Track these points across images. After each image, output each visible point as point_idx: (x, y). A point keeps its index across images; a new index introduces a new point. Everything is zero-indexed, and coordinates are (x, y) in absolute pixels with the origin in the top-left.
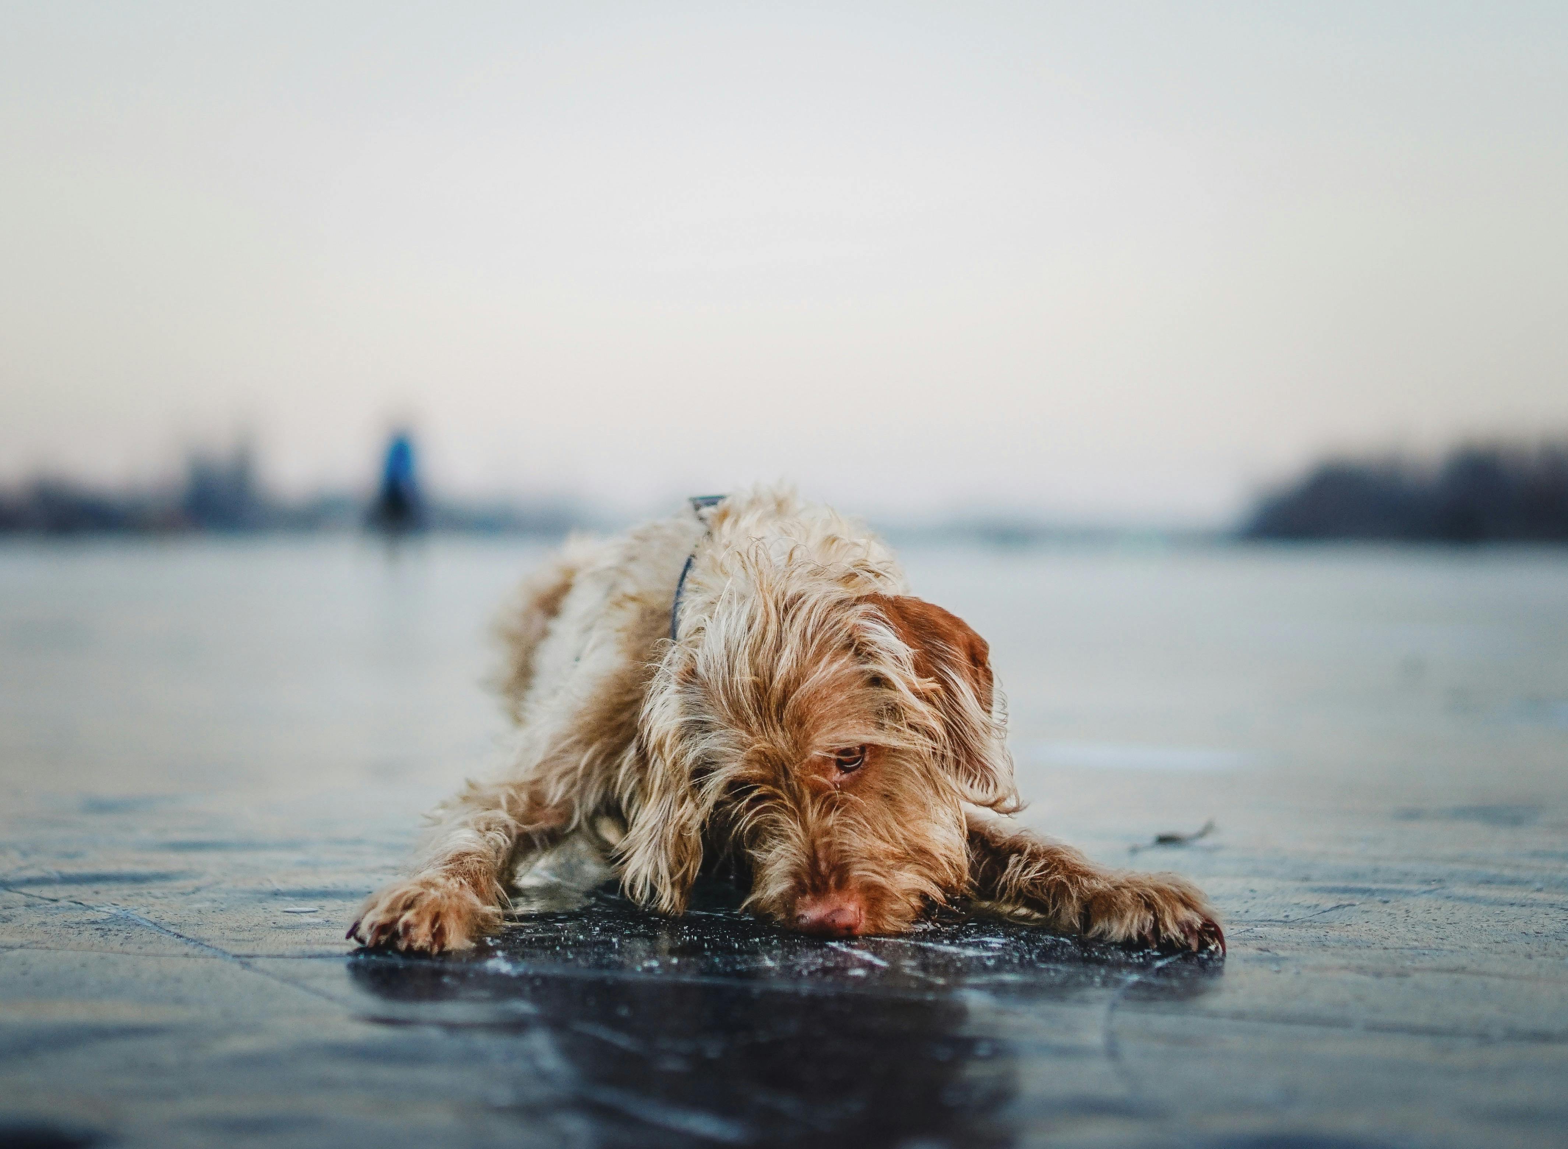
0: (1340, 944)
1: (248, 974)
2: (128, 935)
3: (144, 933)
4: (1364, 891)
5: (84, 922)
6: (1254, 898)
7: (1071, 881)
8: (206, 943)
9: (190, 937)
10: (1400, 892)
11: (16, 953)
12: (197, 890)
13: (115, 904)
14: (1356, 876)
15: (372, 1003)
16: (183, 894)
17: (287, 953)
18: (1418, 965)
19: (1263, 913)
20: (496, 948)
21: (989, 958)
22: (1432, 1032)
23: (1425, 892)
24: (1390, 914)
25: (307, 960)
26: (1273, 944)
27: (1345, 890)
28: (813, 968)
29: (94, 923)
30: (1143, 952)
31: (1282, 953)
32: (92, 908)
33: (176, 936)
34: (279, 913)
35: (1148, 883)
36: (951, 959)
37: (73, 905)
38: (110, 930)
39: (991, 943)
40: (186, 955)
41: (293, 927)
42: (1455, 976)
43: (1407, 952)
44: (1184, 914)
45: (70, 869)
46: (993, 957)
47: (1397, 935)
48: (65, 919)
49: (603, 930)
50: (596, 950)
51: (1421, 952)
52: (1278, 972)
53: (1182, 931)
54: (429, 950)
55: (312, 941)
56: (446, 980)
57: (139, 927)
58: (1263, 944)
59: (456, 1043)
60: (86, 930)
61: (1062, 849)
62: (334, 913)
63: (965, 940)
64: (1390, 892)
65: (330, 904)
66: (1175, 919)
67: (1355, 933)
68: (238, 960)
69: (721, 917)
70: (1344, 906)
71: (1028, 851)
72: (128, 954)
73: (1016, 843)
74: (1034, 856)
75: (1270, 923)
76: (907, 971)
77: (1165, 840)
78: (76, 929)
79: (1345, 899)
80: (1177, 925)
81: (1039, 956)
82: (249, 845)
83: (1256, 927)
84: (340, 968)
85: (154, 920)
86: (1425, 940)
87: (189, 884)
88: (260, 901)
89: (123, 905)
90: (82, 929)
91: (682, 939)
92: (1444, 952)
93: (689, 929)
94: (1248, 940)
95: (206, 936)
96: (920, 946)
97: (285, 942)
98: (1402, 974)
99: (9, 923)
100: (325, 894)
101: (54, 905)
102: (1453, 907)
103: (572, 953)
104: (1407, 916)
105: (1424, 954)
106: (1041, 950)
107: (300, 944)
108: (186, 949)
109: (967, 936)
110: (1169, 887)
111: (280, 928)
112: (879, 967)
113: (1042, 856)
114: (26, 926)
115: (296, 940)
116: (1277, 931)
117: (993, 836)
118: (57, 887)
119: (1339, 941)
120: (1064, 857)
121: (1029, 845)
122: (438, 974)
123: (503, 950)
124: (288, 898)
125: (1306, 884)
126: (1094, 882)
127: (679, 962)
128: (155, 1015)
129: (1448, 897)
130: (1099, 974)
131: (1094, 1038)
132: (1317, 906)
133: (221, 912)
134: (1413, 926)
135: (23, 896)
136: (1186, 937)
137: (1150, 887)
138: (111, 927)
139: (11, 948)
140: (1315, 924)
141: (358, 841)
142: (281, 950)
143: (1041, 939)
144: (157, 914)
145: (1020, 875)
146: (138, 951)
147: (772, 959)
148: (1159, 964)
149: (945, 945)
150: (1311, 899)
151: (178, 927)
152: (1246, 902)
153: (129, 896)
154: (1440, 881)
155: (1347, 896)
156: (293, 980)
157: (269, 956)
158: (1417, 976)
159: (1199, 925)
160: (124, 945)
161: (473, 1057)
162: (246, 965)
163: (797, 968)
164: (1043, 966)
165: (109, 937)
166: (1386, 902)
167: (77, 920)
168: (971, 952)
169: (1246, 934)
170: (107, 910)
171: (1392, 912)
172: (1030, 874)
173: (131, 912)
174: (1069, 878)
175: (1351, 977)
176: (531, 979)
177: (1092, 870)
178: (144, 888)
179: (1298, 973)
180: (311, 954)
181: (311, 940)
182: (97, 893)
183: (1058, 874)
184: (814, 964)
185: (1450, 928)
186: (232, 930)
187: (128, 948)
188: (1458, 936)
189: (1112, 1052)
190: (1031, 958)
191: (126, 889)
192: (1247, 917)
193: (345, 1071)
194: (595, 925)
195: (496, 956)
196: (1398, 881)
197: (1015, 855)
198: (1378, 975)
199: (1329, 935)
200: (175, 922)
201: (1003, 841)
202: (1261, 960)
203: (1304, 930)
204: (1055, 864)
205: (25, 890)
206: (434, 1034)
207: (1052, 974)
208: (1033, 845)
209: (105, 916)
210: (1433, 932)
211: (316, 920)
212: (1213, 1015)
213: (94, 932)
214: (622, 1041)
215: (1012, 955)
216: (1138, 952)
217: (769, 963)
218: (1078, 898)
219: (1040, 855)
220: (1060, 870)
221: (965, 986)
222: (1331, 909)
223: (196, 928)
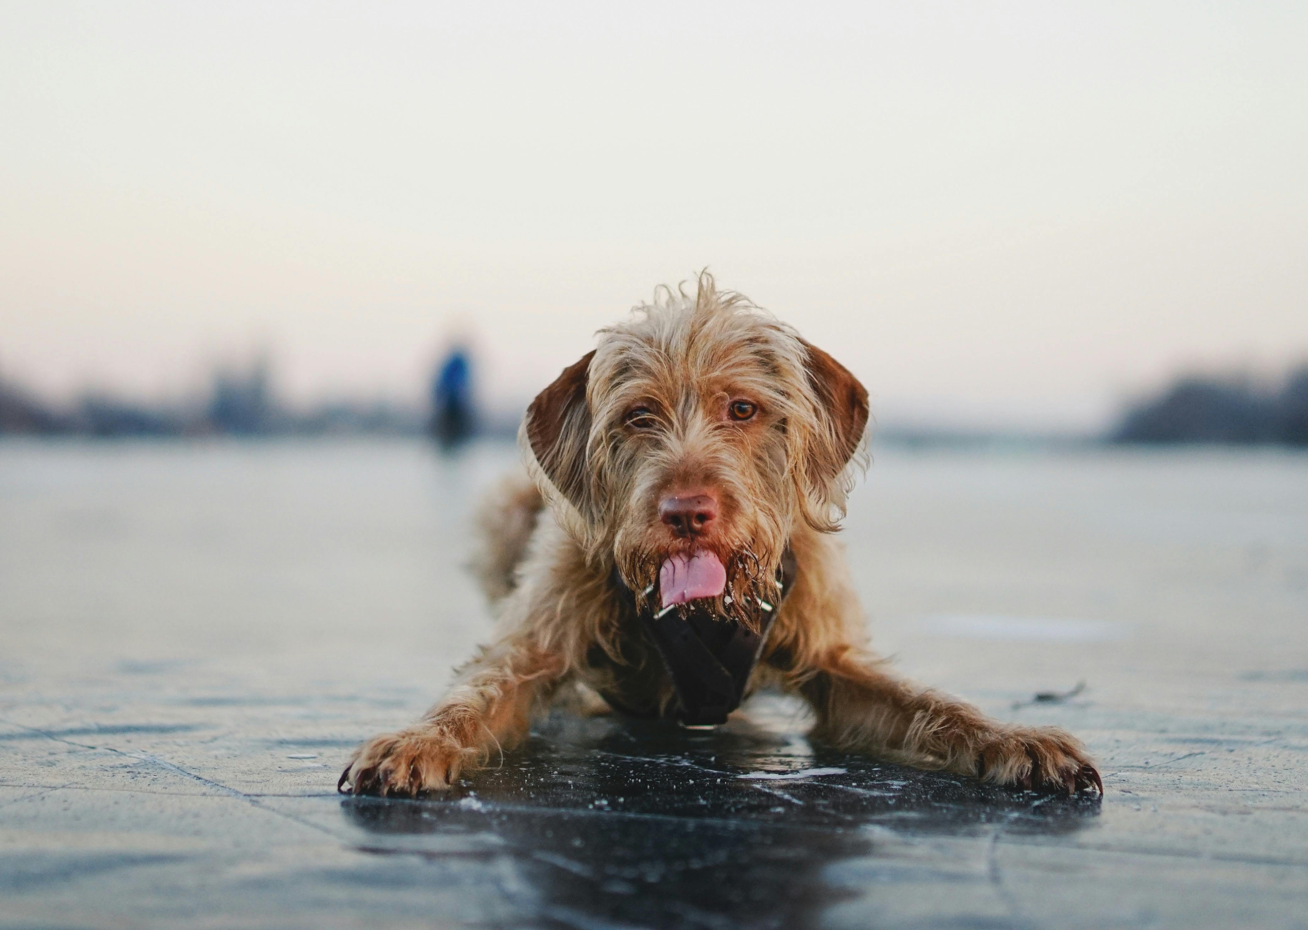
0: (1191, 786)
1: (257, 810)
2: (155, 777)
3: (168, 775)
4: (1213, 742)
5: (118, 766)
6: (1118, 748)
7: (968, 733)
8: (222, 784)
9: (208, 779)
10: (1244, 742)
11: (58, 792)
12: (215, 739)
13: (144, 751)
14: (1207, 728)
15: (360, 835)
16: (203, 742)
17: (290, 793)
18: (1258, 804)
19: (1126, 760)
20: (469, 788)
21: (890, 798)
22: (1270, 861)
23: (1266, 743)
24: (1235, 761)
25: (306, 798)
26: (1134, 787)
27: (1197, 741)
28: (740, 806)
29: (126, 767)
30: (1023, 793)
31: (1141, 794)
32: (125, 755)
33: (196, 778)
34: (283, 759)
35: (1033, 735)
36: (858, 799)
37: (109, 751)
38: (139, 773)
39: (892, 785)
40: (204, 794)
41: (296, 771)
42: (1290, 814)
43: (1249, 793)
44: (1064, 761)
45: (106, 721)
46: (894, 797)
47: (1241, 779)
48: (101, 764)
49: (561, 773)
50: (554, 790)
51: (1261, 793)
52: (1138, 810)
53: (1061, 776)
54: (409, 790)
55: (312, 783)
56: (426, 815)
57: (163, 771)
58: (1125, 786)
59: (433, 870)
60: (119, 773)
61: (962, 707)
62: (331, 759)
63: (870, 783)
64: (1236, 742)
65: (328, 751)
66: (1056, 765)
67: (1205, 777)
68: (248, 798)
69: (662, 763)
70: (1196, 754)
71: (932, 707)
72: (155, 793)
73: (922, 700)
74: (937, 713)
75: (1132, 768)
76: (821, 809)
77: (1044, 698)
78: (110, 772)
79: (1197, 748)
80: (1058, 771)
81: (933, 797)
82: (260, 701)
83: (1120, 772)
84: (335, 804)
85: (177, 765)
86: (1265, 783)
87: (207, 734)
88: (268, 748)
89: (151, 751)
90: (116, 772)
91: (628, 781)
92: (1281, 794)
93: (634, 773)
94: (1113, 783)
95: (221, 778)
96: (832, 787)
97: (290, 784)
98: (1245, 812)
99: (54, 766)
100: (324, 743)
101: (92, 751)
102: (1290, 755)
103: (534, 793)
104: (1250, 763)
105: (1264, 795)
106: (935, 791)
107: (301, 785)
108: (204, 789)
109: (873, 779)
110: (1050, 737)
111: (284, 771)
112: (797, 805)
113: (944, 712)
114: (68, 769)
115: (298, 782)
116: (1137, 776)
117: (904, 695)
118: (95, 736)
119: (1191, 783)
120: (964, 713)
121: (933, 702)
122: (417, 811)
123: (475, 791)
124: (291, 746)
125: (1163, 736)
126: (987, 734)
127: (625, 801)
128: (176, 845)
129: (1285, 747)
130: (984, 812)
131: (981, 867)
132: (1172, 754)
133: (235, 758)
134: (1255, 771)
135: (66, 744)
136: (1064, 781)
137: (1034, 738)
138: (140, 771)
139: (55, 788)
140: (1171, 770)
141: (352, 698)
142: (286, 790)
143: (935, 782)
144: (180, 760)
145: (924, 729)
146: (164, 791)
147: (704, 799)
148: (1036, 803)
149: (853, 787)
150: (1167, 748)
151: (198, 771)
152: (1112, 751)
153: (157, 744)
154: (1279, 733)
155: (1198, 745)
156: (295, 816)
157: (274, 795)
158: (1257, 814)
159: (1077, 771)
160: (151, 785)
161: (449, 881)
162: (254, 803)
163: (726, 807)
164: (937, 805)
165: (139, 779)
166: (1232, 751)
167: (112, 764)
168: (876, 793)
169: (1112, 777)
170: (138, 756)
171: (1237, 759)
172: (933, 728)
173: (159, 758)
174: (967, 731)
175: (1199, 814)
176: (499, 816)
177: (986, 724)
178: (168, 738)
179: (1155, 811)
180: (310, 793)
181: (310, 782)
182: (129, 741)
183: (957, 728)
184: (740, 802)
185: (1287, 773)
186: (243, 773)
187: (154, 788)
188: (1293, 780)
189: (995, 877)
190: (926, 798)
191: (154, 738)
192: (1112, 764)
193: (340, 893)
194: (555, 769)
195: (468, 796)
196: (1242, 733)
197: (920, 711)
198: (1224, 813)
199: (1182, 778)
200: (195, 766)
201: (910, 699)
202: (1123, 801)
203: (1161, 775)
204: (955, 719)
205: (69, 739)
206: (414, 861)
207: (945, 811)
208: (937, 702)
209: (135, 761)
210: (1272, 777)
211: (316, 765)
212: (1081, 846)
213: (126, 774)
214: (576, 868)
215: (910, 795)
216: (1019, 793)
217: (702, 802)
218: (974, 749)
219: (942, 712)
220: (959, 724)
221: (869, 822)
222: (1185, 757)
223: (213, 771)
